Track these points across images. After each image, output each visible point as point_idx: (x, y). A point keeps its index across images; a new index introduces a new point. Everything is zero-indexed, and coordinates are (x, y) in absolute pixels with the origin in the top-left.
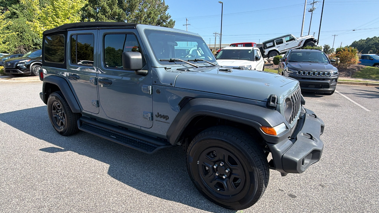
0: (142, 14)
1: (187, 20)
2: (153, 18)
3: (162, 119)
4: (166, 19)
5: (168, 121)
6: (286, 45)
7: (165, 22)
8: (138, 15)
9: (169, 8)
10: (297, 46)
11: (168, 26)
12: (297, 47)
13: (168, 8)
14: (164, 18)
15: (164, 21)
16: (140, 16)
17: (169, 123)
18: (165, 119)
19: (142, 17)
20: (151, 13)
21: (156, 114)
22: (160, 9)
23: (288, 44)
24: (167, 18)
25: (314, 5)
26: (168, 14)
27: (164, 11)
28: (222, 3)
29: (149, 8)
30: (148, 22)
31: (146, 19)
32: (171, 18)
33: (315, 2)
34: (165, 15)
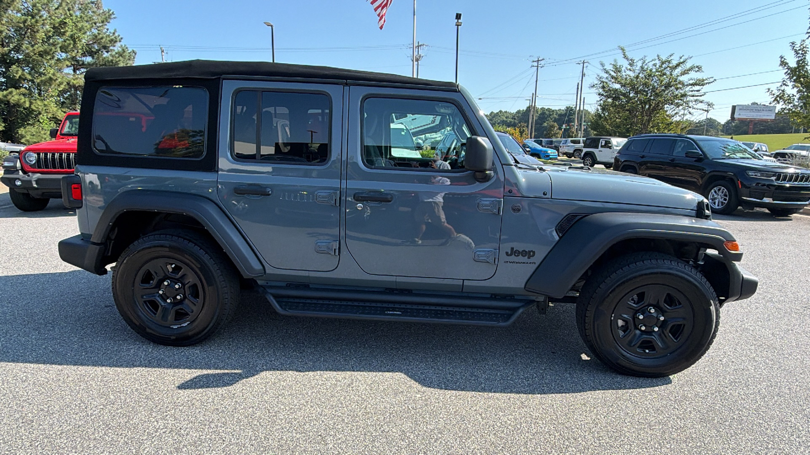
0: (37, 22)
1: (163, 51)
2: (72, 37)
3: (521, 258)
4: (111, 45)
5: (532, 260)
6: (413, 120)
7: (107, 52)
8: (22, 25)
9: (114, 18)
10: (430, 122)
11: (119, 61)
12: (430, 124)
13: (113, 16)
14: (104, 40)
15: (105, 47)
16: (31, 27)
17: (535, 263)
18: (527, 257)
19: (38, 31)
20: (66, 23)
21: (508, 251)
22: (90, 18)
23: (416, 119)
24: (113, 42)
25: (419, 49)
26: (115, 31)
27: (103, 22)
28: (272, 26)
29: (57, 11)
30: (60, 45)
31: (50, 37)
32: (123, 43)
33: (421, 46)
34: (107, 34)
